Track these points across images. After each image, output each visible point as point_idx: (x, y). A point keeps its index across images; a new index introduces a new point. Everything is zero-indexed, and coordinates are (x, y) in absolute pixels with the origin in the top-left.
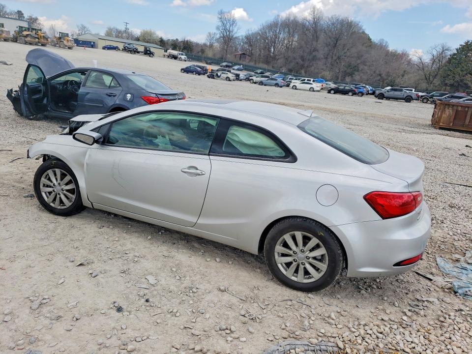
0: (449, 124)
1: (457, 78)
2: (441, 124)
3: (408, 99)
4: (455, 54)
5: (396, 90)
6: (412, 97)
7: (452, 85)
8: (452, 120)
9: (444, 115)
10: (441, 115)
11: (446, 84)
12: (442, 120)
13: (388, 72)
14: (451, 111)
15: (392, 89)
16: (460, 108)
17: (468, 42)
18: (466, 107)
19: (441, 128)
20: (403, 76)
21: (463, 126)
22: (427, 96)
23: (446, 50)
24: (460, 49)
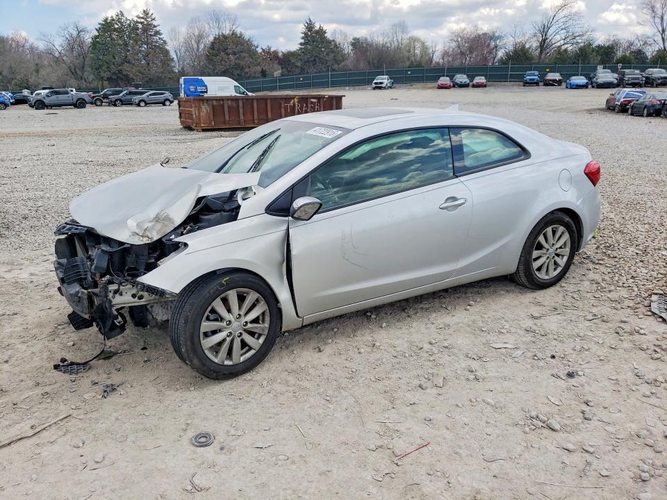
0: (211, 123)
1: (114, 68)
2: (202, 125)
3: (80, 104)
4: (96, 37)
5: (57, 93)
6: (85, 100)
7: (109, 79)
8: (212, 116)
9: (202, 114)
10: (199, 113)
11: (102, 78)
12: (202, 121)
13: (11, 67)
14: (207, 107)
15: (52, 92)
16: (215, 103)
17: (107, 19)
18: (220, 100)
19: (204, 130)
20: (37, 71)
21: (224, 123)
22: (99, 96)
23: (81, 31)
24: (100, 28)
